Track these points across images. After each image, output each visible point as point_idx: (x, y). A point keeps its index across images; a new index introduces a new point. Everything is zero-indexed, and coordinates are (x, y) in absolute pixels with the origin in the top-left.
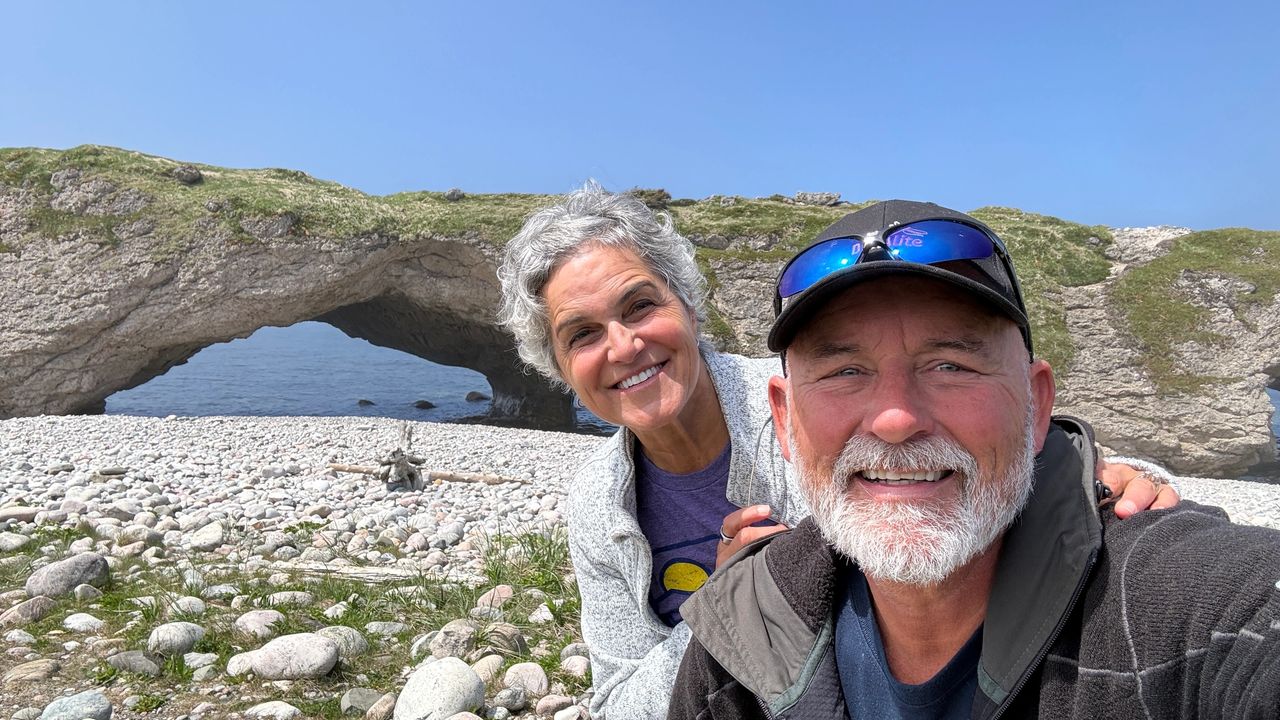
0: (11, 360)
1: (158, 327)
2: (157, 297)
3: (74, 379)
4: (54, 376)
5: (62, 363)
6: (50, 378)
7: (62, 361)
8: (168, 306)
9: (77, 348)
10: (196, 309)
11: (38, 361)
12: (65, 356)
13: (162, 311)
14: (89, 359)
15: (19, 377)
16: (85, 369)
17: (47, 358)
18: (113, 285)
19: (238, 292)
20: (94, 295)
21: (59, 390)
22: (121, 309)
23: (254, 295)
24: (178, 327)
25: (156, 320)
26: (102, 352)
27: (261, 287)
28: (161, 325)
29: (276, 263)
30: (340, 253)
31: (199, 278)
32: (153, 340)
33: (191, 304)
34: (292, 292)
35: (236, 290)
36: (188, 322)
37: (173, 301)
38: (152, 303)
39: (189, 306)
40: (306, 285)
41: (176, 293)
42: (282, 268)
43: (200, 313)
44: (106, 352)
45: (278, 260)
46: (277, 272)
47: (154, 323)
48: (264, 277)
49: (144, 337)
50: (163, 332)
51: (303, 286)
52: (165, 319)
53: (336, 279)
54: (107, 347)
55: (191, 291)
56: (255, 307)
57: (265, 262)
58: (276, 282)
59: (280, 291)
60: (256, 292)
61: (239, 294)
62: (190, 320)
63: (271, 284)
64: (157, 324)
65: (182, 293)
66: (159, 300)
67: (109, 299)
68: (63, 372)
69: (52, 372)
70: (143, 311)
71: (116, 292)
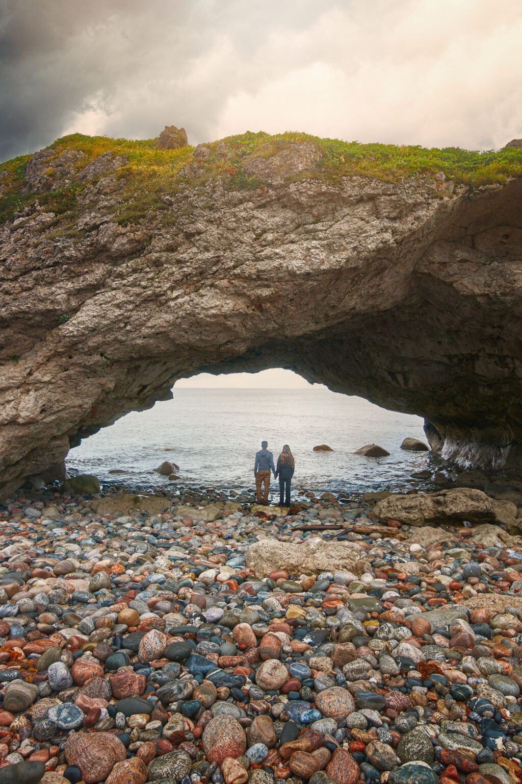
1: (122, 325)
8: (137, 290)
10: (175, 294)
13: (127, 298)
14: (30, 374)
19: (235, 267)
20: (34, 274)
22: (70, 294)
23: (258, 271)
24: (149, 324)
25: (118, 312)
26: (48, 364)
27: (269, 258)
28: (127, 320)
29: (292, 221)
30: (393, 197)
31: (180, 245)
32: (116, 346)
33: (168, 285)
34: (315, 267)
35: (232, 264)
36: (165, 316)
37: (143, 283)
38: (114, 285)
39: (165, 289)
40: (337, 256)
41: (148, 270)
42: (300, 229)
43: (180, 300)
44: (54, 364)
45: (295, 215)
46: (293, 236)
47: (116, 317)
48: (272, 243)
49: (104, 340)
50: (129, 331)
51: (332, 257)
52: (131, 311)
53: (381, 245)
54: (54, 356)
55: (169, 266)
56: (259, 292)
57: (277, 219)
58: (292, 251)
59: (297, 264)
60: (261, 266)
61: (237, 271)
62: (166, 312)
63: (283, 254)
64: (120, 317)
65: (156, 269)
66: (124, 282)
67: (55, 278)
70: (101, 298)
71: (64, 267)
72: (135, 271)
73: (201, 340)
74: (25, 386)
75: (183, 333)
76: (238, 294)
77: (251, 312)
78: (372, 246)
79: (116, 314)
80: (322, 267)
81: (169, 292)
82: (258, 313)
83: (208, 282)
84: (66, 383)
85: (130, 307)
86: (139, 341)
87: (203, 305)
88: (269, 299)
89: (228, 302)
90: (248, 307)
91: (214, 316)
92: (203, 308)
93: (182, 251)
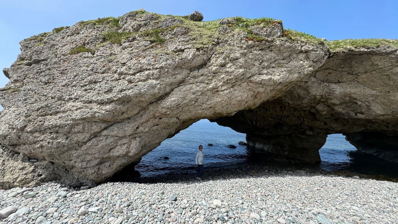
0: (72, 126)
1: (193, 103)
2: (194, 77)
3: (124, 144)
4: (108, 141)
5: (115, 131)
6: (105, 143)
7: (116, 129)
8: (204, 85)
9: (129, 118)
10: (223, 88)
11: (95, 128)
12: (119, 125)
13: (198, 89)
14: (137, 128)
15: (78, 143)
16: (133, 136)
17: (103, 126)
21: (111, 154)
22: (167, 84)
23: (262, 80)
24: (208, 103)
26: (148, 122)
27: (266, 74)
28: (196, 100)
31: (227, 64)
32: (186, 113)
33: (221, 83)
35: (250, 75)
36: (216, 99)
37: (206, 81)
38: (191, 82)
39: (218, 85)
41: (209, 75)
43: (225, 92)
48: (267, 67)
51: (291, 76)
54: (152, 118)
56: (259, 90)
58: (274, 72)
60: (263, 77)
62: (217, 97)
63: (271, 73)
65: (214, 75)
66: (196, 80)
67: (160, 75)
68: (116, 138)
69: (107, 138)
70: (184, 88)
71: (166, 70)
72: (202, 75)
76: (250, 90)
78: (306, 72)
79: (192, 97)
81: (220, 87)
83: (238, 83)
84: (155, 132)
86: (200, 111)
91: (238, 100)
92: (235, 96)
93: (228, 67)
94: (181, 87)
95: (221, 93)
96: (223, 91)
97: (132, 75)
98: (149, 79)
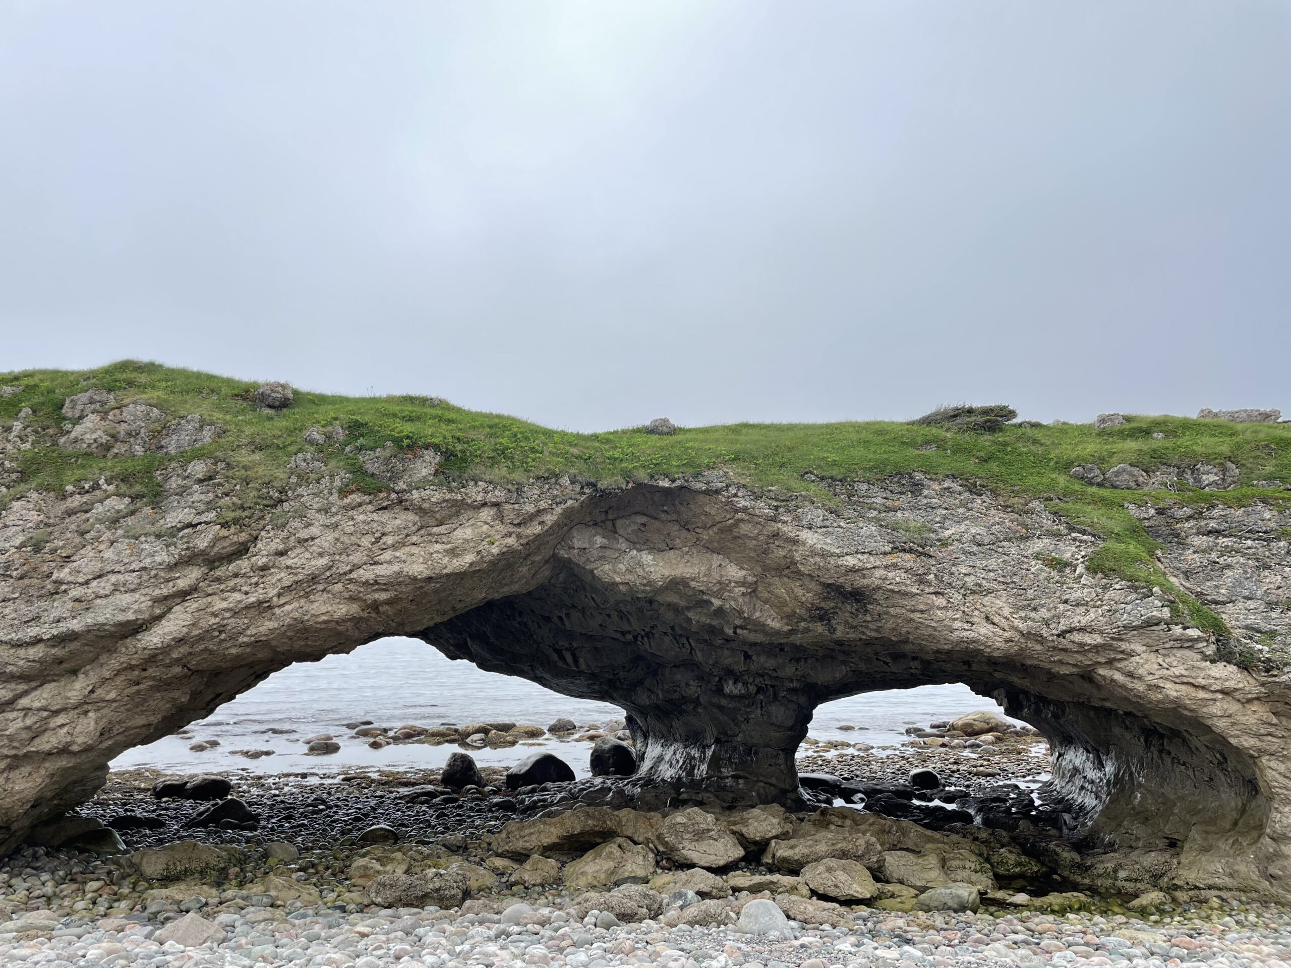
1: (216, 634)
2: (218, 580)
3: (62, 726)
4: (28, 722)
5: (43, 698)
6: (21, 724)
7: (45, 694)
8: (237, 596)
10: (282, 601)
13: (224, 605)
14: (92, 691)
16: (82, 709)
17: (21, 687)
18: (148, 560)
20: (113, 578)
21: (34, 748)
22: (156, 601)
23: (377, 576)
24: (248, 632)
25: (213, 621)
26: (116, 679)
27: (390, 562)
28: (221, 629)
29: (415, 524)
30: (516, 506)
31: (291, 549)
32: (204, 656)
33: (275, 592)
34: (437, 571)
35: (348, 568)
36: (267, 623)
37: (244, 588)
38: (210, 590)
39: (270, 595)
40: (460, 559)
41: (252, 574)
42: (423, 532)
43: (287, 608)
44: (123, 678)
45: (417, 518)
46: (414, 539)
47: (210, 626)
48: (394, 547)
49: (191, 650)
50: (224, 640)
51: (455, 561)
52: (229, 618)
53: (505, 550)
54: (125, 669)
55: (277, 570)
56: (376, 596)
57: (398, 522)
58: (413, 555)
59: (418, 569)
60: (381, 570)
61: (354, 575)
62: (270, 620)
63: (404, 557)
64: (215, 627)
65: (261, 573)
66: (222, 587)
67: (140, 584)
68: (45, 714)
69: (25, 715)
70: (193, 605)
71: (153, 573)
72: (236, 575)
73: (307, 645)
74: (82, 707)
75: (286, 640)
76: (352, 599)
77: (367, 615)
78: (495, 550)
79: (210, 623)
80: (445, 571)
81: (275, 599)
82: (373, 615)
83: (321, 587)
84: (132, 699)
85: (227, 615)
86: (233, 651)
87: (313, 612)
88: (388, 602)
89: (341, 606)
90: (363, 610)
91: (325, 622)
92: (313, 615)
93: (292, 556)
94: (187, 604)
95: (277, 611)
96: (283, 605)
97: (81, 584)
98: (117, 593)
